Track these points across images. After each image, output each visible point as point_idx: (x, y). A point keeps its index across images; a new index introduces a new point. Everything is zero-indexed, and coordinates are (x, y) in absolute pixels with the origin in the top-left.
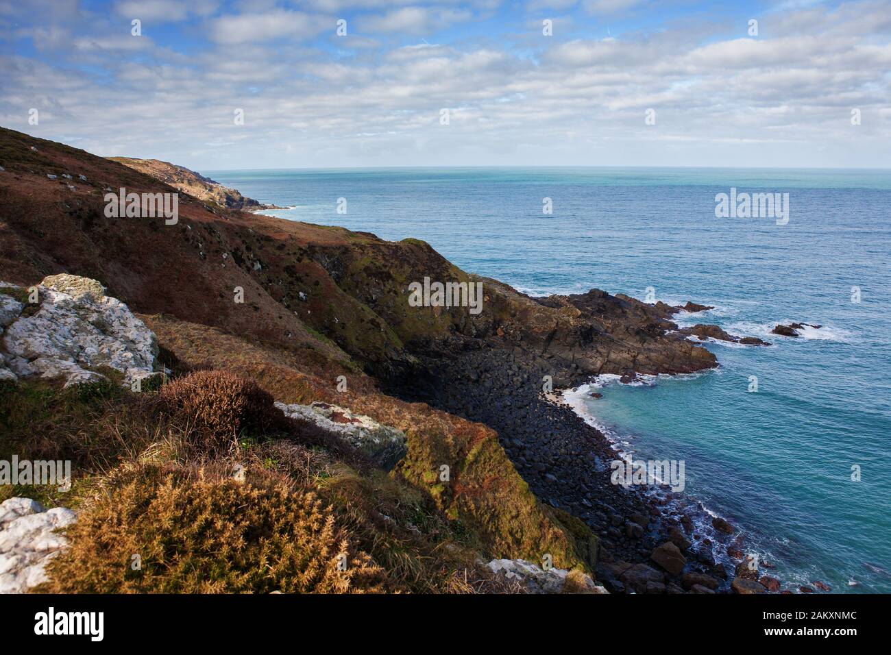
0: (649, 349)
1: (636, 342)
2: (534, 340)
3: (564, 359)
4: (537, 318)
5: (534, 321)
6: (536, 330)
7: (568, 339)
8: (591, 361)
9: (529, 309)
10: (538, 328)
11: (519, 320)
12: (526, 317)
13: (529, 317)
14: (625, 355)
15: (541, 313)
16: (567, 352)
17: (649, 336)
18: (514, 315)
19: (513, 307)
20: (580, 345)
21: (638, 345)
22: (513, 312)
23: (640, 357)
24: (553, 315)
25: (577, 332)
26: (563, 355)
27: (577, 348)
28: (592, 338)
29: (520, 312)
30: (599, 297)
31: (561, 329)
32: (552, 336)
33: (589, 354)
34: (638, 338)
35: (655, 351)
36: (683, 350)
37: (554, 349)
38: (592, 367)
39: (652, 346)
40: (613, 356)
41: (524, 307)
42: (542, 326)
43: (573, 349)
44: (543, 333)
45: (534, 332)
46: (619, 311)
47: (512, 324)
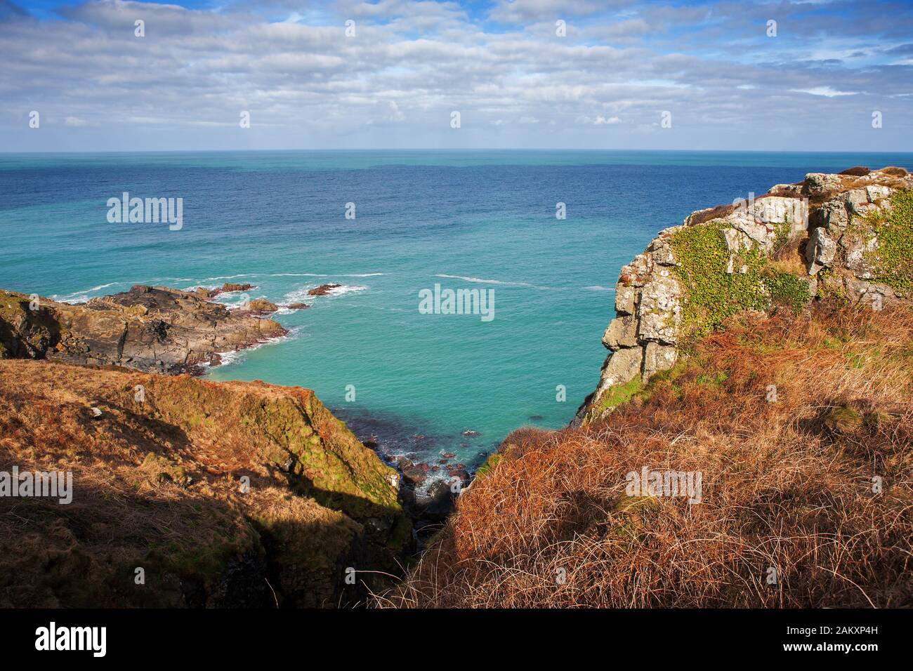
0: (222, 331)
1: (209, 326)
2: (104, 348)
3: (144, 359)
4: (102, 324)
5: (99, 328)
6: (104, 336)
7: (144, 338)
8: (175, 354)
9: (88, 316)
10: (106, 334)
11: (78, 330)
12: (86, 325)
13: (89, 324)
14: (204, 341)
15: (104, 317)
16: (146, 350)
17: (218, 319)
18: (70, 326)
19: (66, 318)
20: (159, 341)
21: (211, 329)
22: (67, 323)
23: (218, 340)
24: (119, 317)
25: (150, 329)
26: (143, 355)
27: (156, 344)
28: (166, 332)
29: (77, 321)
30: (145, 292)
31: (134, 330)
32: (124, 339)
33: (171, 347)
34: (209, 322)
35: (229, 331)
36: (252, 325)
37: (130, 351)
38: (179, 359)
39: (224, 328)
40: (192, 345)
41: (80, 315)
42: (111, 331)
43: (152, 346)
44: (114, 337)
45: (102, 338)
46: (172, 302)
47: (71, 336)
